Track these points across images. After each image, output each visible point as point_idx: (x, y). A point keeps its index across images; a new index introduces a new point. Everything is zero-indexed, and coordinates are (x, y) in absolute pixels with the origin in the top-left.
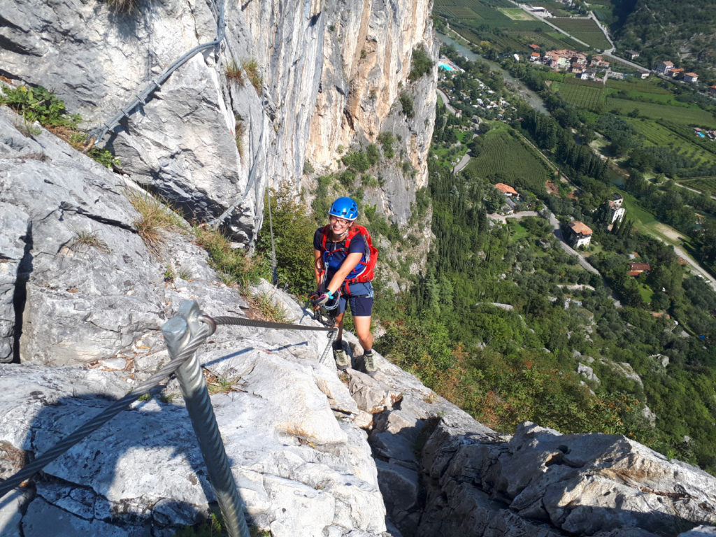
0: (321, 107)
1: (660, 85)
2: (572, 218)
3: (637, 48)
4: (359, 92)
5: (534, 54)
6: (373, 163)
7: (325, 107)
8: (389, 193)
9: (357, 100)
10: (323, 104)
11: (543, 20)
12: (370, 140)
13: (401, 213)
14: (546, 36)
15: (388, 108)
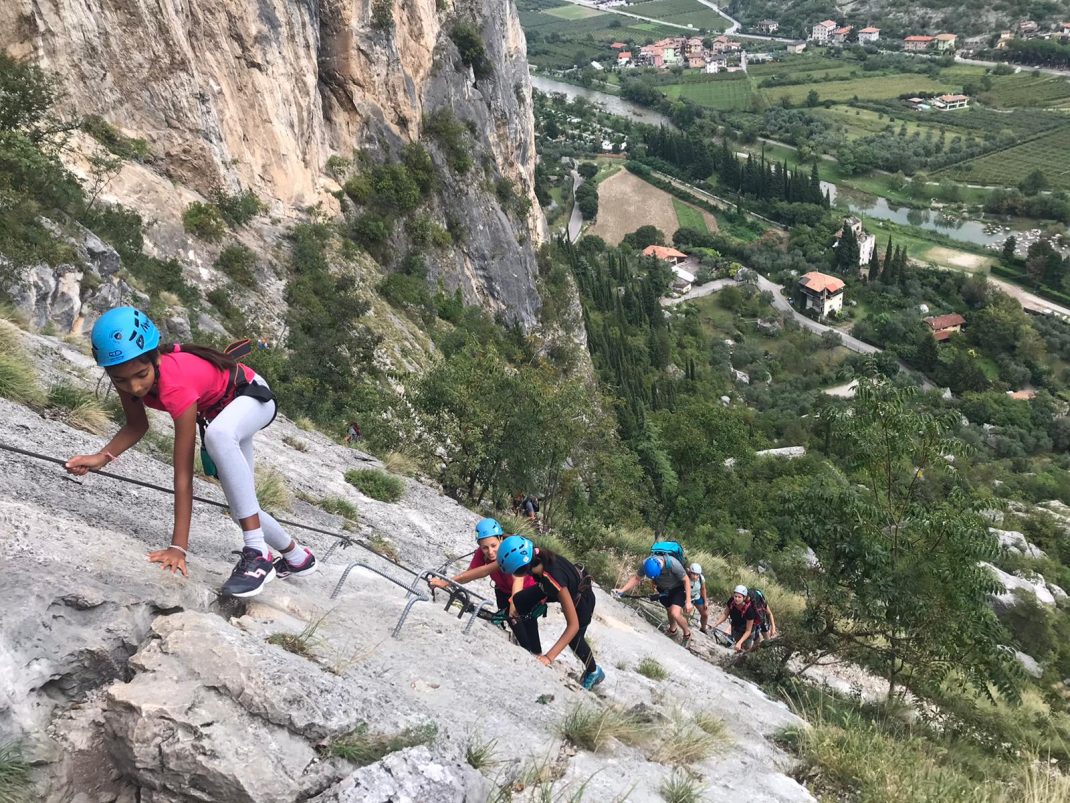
0: (249, 42)
1: (829, 55)
2: (793, 273)
3: (772, 16)
4: (346, 14)
5: (621, 54)
6: (425, 188)
7: (260, 39)
8: (483, 257)
9: (346, 37)
10: (254, 31)
11: (616, 12)
12: (403, 137)
13: (521, 300)
14: (627, 30)
15: (428, 56)
